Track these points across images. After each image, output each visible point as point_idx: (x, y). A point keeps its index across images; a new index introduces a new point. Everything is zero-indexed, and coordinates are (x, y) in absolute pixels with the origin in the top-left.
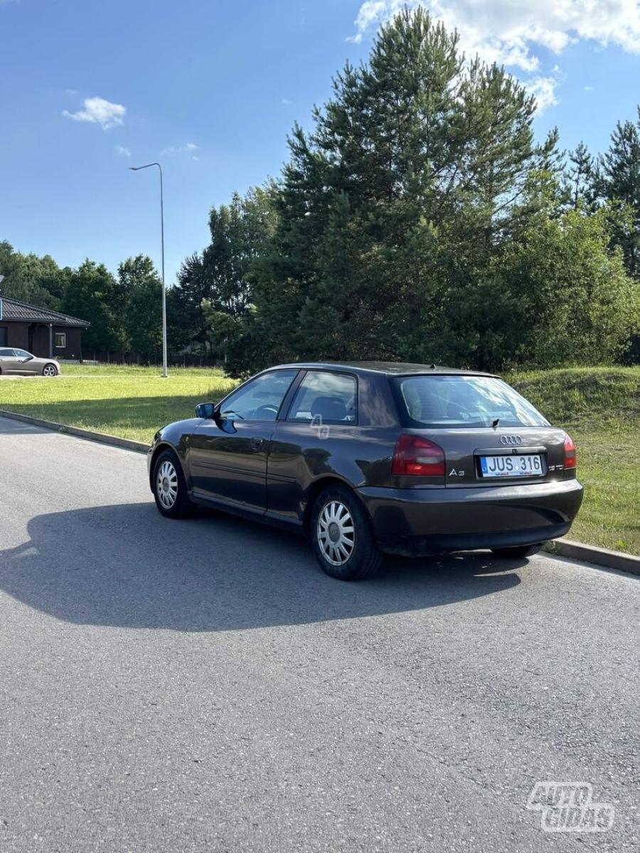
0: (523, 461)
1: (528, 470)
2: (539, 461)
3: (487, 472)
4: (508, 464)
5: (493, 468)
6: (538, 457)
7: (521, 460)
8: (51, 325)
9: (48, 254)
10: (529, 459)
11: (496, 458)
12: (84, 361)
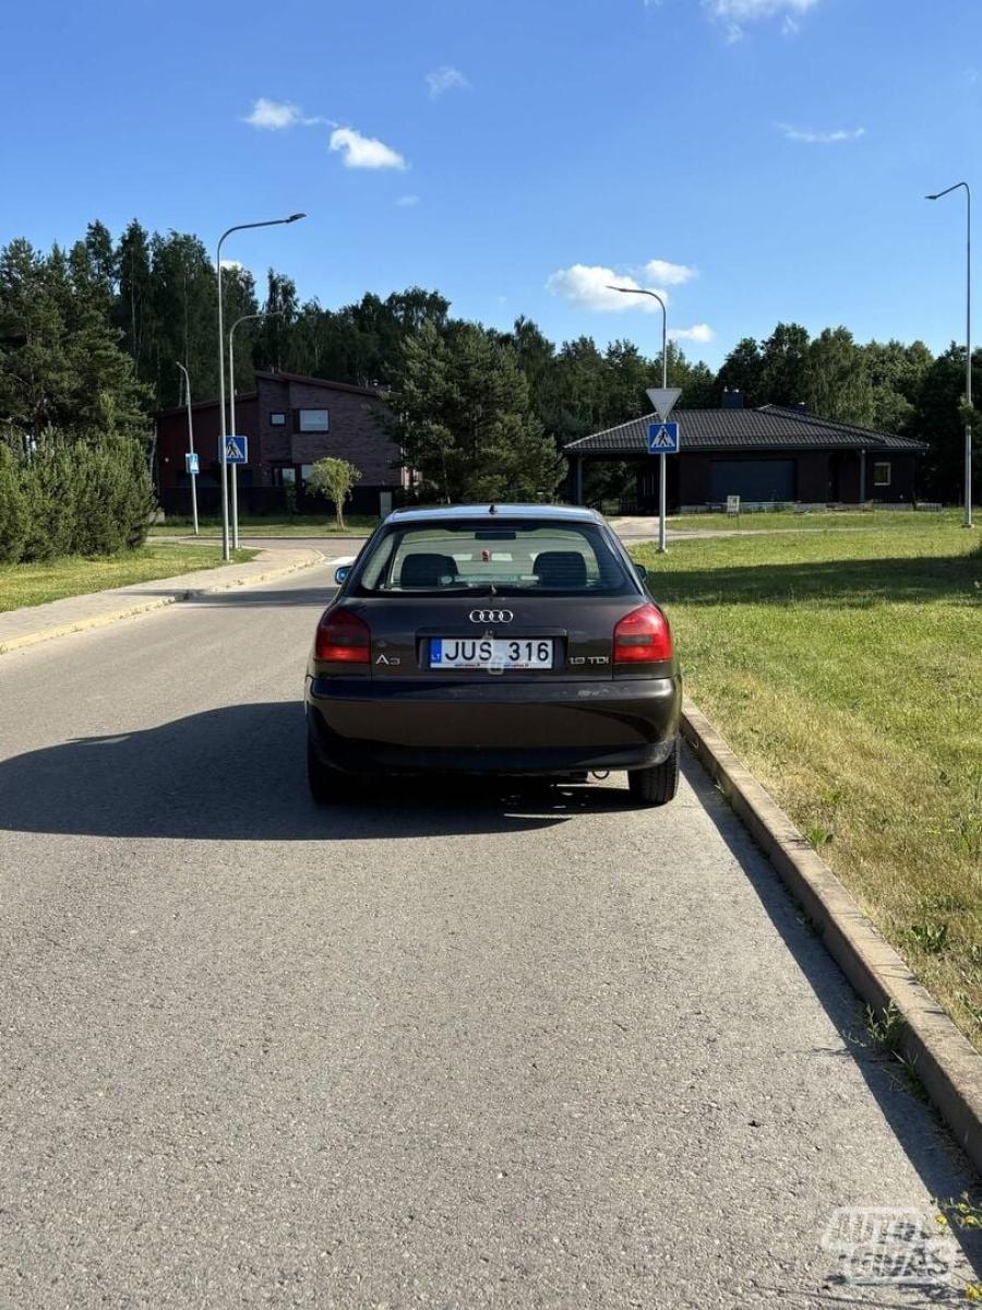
0: (514, 647)
1: (523, 662)
2: (550, 649)
3: (439, 661)
4: (482, 650)
5: (452, 655)
6: (549, 643)
7: (511, 645)
8: (863, 452)
9: (920, 340)
10: (529, 645)
11: (460, 642)
12: (919, 504)
